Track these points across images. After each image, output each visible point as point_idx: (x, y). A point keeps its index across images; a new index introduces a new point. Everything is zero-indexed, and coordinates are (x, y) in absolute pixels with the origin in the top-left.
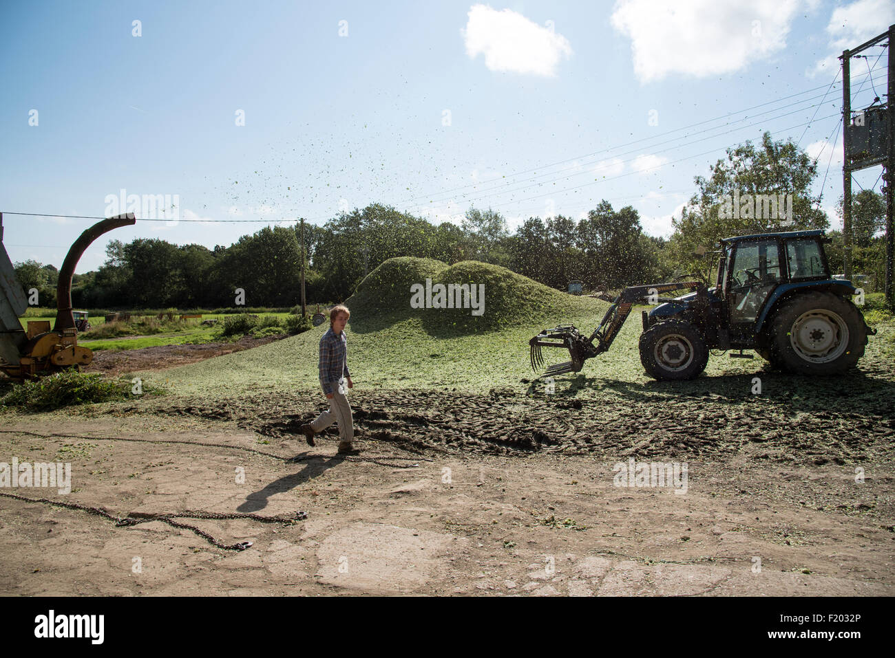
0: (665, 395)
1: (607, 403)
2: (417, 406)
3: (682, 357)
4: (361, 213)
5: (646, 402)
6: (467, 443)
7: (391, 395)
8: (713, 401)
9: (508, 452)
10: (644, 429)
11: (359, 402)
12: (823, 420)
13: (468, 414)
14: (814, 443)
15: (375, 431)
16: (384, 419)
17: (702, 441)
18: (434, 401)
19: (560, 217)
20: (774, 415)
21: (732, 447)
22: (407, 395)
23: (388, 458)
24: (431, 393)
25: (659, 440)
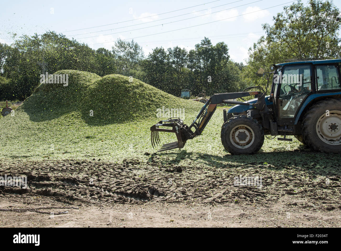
0: (235, 164)
1: (198, 169)
2: (72, 171)
3: (247, 140)
4: (40, 38)
5: (223, 168)
6: (104, 196)
7: (55, 164)
8: (265, 168)
9: (131, 201)
10: (220, 185)
11: (30, 169)
12: (334, 182)
13: (107, 176)
14: (327, 196)
15: (40, 190)
16: (47, 181)
17: (256, 193)
18: (85, 167)
19: (177, 48)
20: (303, 177)
21: (275, 198)
22: (66, 164)
23: (47, 208)
24: (83, 162)
25: (229, 192)
